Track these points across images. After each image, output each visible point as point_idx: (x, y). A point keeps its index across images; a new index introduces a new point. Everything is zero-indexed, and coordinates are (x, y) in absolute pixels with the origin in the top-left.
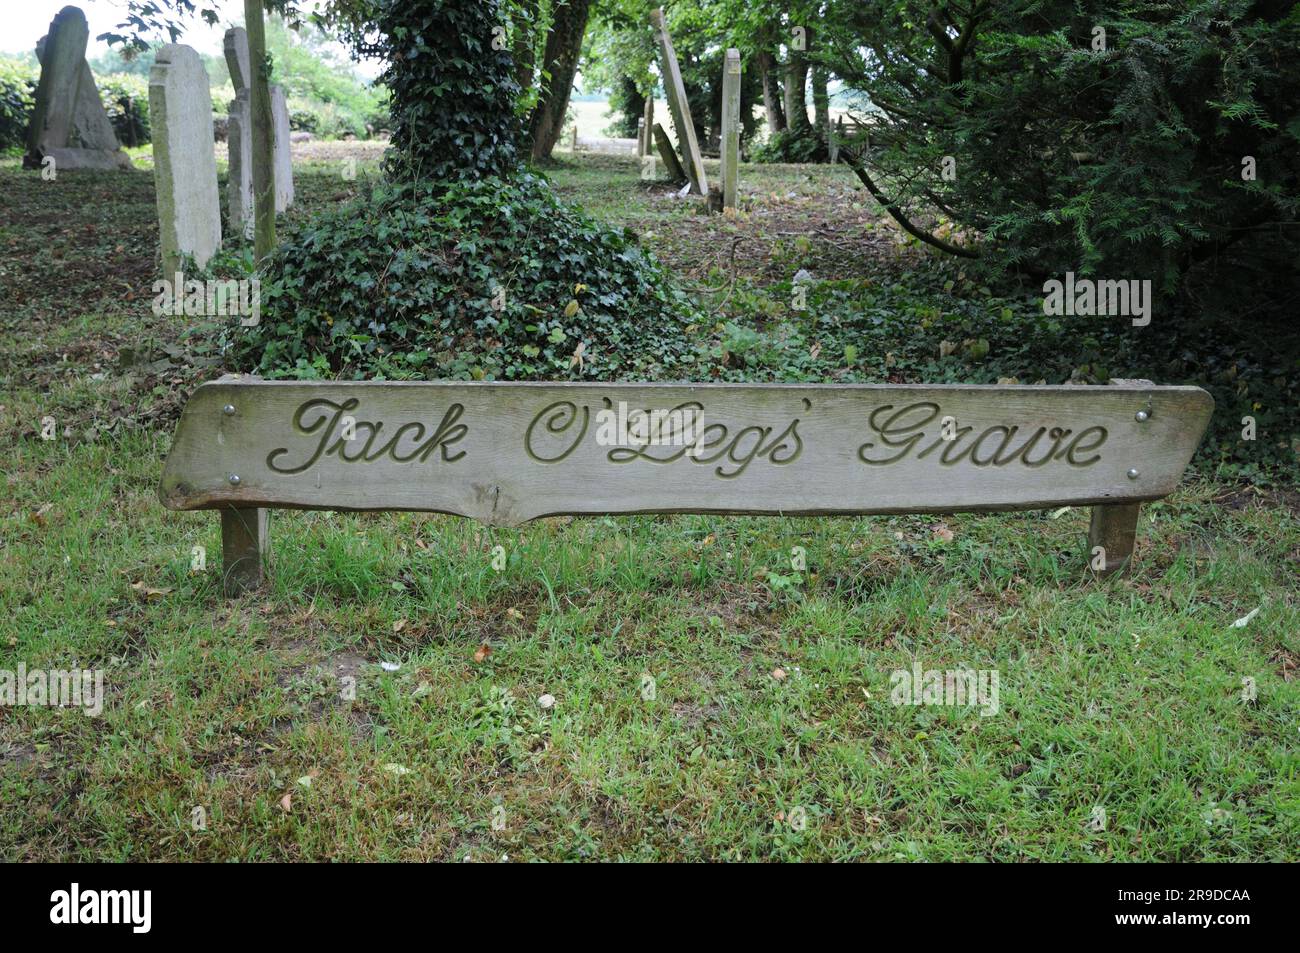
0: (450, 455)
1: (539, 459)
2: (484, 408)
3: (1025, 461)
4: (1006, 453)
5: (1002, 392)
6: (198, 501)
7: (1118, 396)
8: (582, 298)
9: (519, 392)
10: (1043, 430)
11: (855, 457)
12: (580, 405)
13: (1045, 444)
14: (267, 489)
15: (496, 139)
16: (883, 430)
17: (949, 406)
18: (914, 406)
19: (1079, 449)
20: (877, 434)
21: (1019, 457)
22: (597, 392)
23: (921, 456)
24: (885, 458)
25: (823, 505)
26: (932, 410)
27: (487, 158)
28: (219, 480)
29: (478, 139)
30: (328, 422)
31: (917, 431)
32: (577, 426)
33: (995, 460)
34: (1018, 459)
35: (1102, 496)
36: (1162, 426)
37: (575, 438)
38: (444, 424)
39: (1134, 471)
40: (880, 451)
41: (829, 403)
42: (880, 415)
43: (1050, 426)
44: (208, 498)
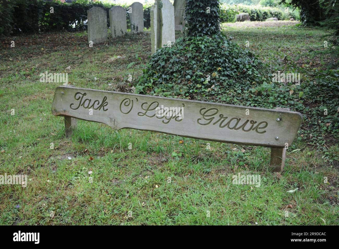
0: (105, 109)
1: (123, 113)
2: (111, 98)
3: (243, 129)
4: (238, 127)
5: (235, 108)
6: (58, 114)
7: (270, 112)
8: (220, 72)
9: (118, 95)
10: (248, 121)
11: (196, 122)
12: (131, 99)
13: (249, 125)
14: (70, 113)
15: (210, 25)
16: (203, 115)
17: (221, 110)
18: (211, 109)
19: (259, 128)
20: (202, 116)
21: (242, 128)
22: (135, 96)
23: (214, 124)
24: (205, 123)
25: (189, 135)
26: (216, 110)
27: (206, 30)
28: (62, 109)
29: (204, 25)
30: (81, 98)
31: (213, 117)
32: (131, 105)
33: (234, 128)
34: (241, 129)
35: (267, 144)
36: (286, 123)
37: (130, 108)
38: (103, 101)
39: (277, 137)
40: (203, 121)
41: (189, 106)
42: (202, 110)
43: (250, 120)
44: (60, 114)
